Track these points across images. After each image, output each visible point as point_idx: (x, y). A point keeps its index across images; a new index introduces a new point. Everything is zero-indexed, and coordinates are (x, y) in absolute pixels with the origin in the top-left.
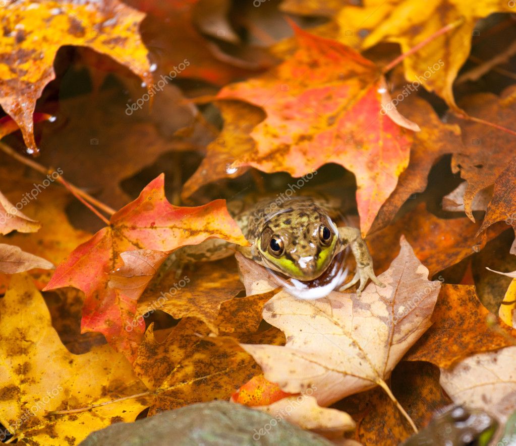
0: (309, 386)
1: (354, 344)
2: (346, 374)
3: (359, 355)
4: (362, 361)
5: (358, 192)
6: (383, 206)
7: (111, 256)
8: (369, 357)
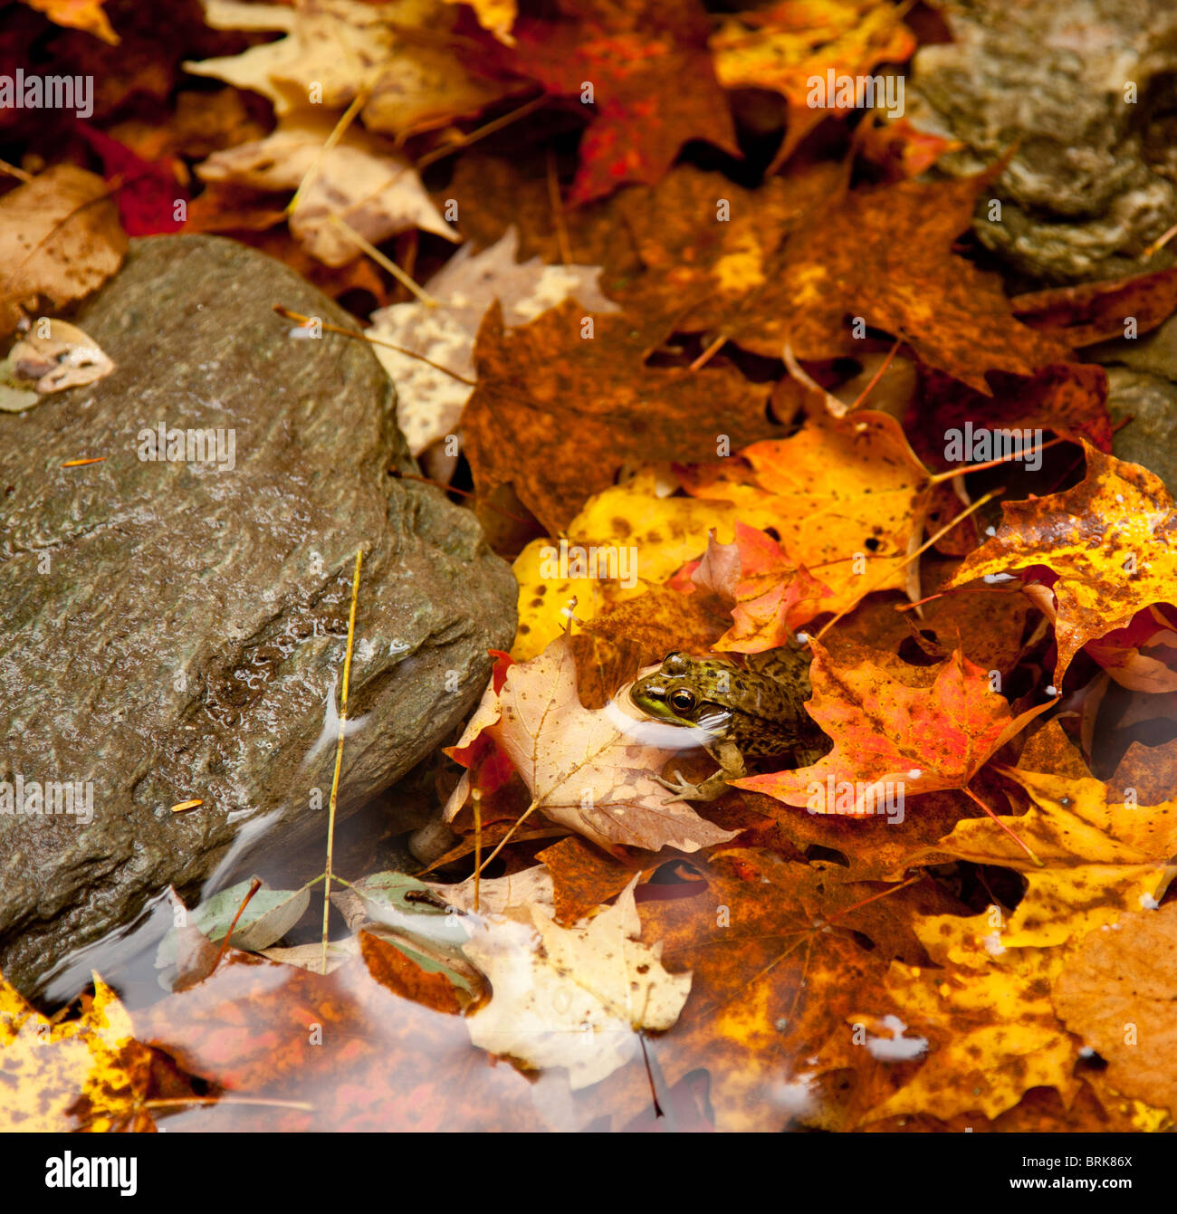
0: (512, 718)
1: (576, 769)
2: (534, 759)
3: (563, 774)
4: (555, 778)
5: (789, 772)
6: (767, 796)
7: (762, 574)
8: (562, 786)
